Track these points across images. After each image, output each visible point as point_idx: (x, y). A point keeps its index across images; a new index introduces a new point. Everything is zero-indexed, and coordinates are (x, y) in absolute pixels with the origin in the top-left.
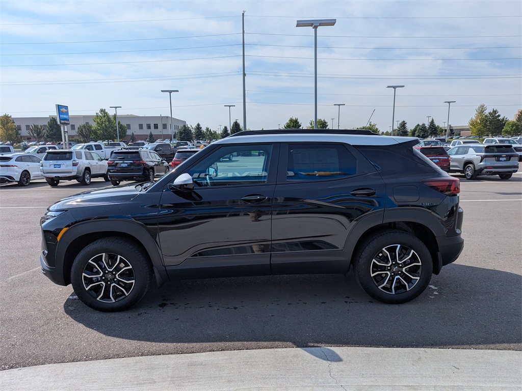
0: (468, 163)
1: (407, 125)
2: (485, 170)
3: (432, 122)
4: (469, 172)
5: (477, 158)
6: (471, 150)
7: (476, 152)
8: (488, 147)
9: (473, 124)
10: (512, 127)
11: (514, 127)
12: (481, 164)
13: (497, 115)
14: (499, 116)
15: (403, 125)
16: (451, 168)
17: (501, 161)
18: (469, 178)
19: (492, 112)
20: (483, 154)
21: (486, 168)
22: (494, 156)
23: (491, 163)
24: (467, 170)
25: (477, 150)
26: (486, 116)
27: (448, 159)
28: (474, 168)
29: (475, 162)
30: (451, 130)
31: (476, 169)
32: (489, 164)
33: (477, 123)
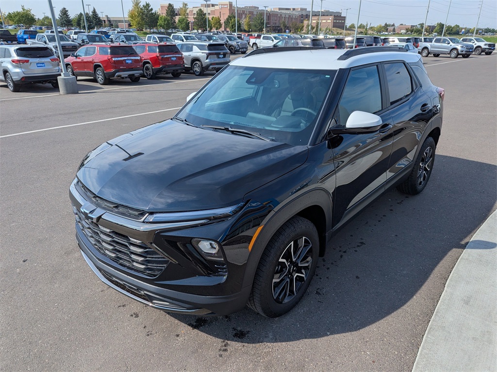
0: (195, 60)
1: (69, 13)
2: (211, 66)
3: (94, 12)
4: (197, 69)
5: (203, 56)
6: (195, 48)
7: (201, 50)
8: (210, 45)
9: (132, 16)
10: (165, 21)
11: (166, 22)
12: (207, 61)
13: (150, 8)
14: (152, 9)
15: (64, 12)
16: (185, 66)
17: (220, 58)
18: (198, 74)
19: (145, 5)
20: (207, 52)
21: (212, 64)
22: (216, 54)
23: (214, 60)
24: (195, 67)
25: (201, 47)
26: (141, 9)
27: (182, 57)
28: (202, 65)
29: (202, 59)
30: (109, 21)
31: (204, 66)
32: (213, 61)
33: (135, 16)
